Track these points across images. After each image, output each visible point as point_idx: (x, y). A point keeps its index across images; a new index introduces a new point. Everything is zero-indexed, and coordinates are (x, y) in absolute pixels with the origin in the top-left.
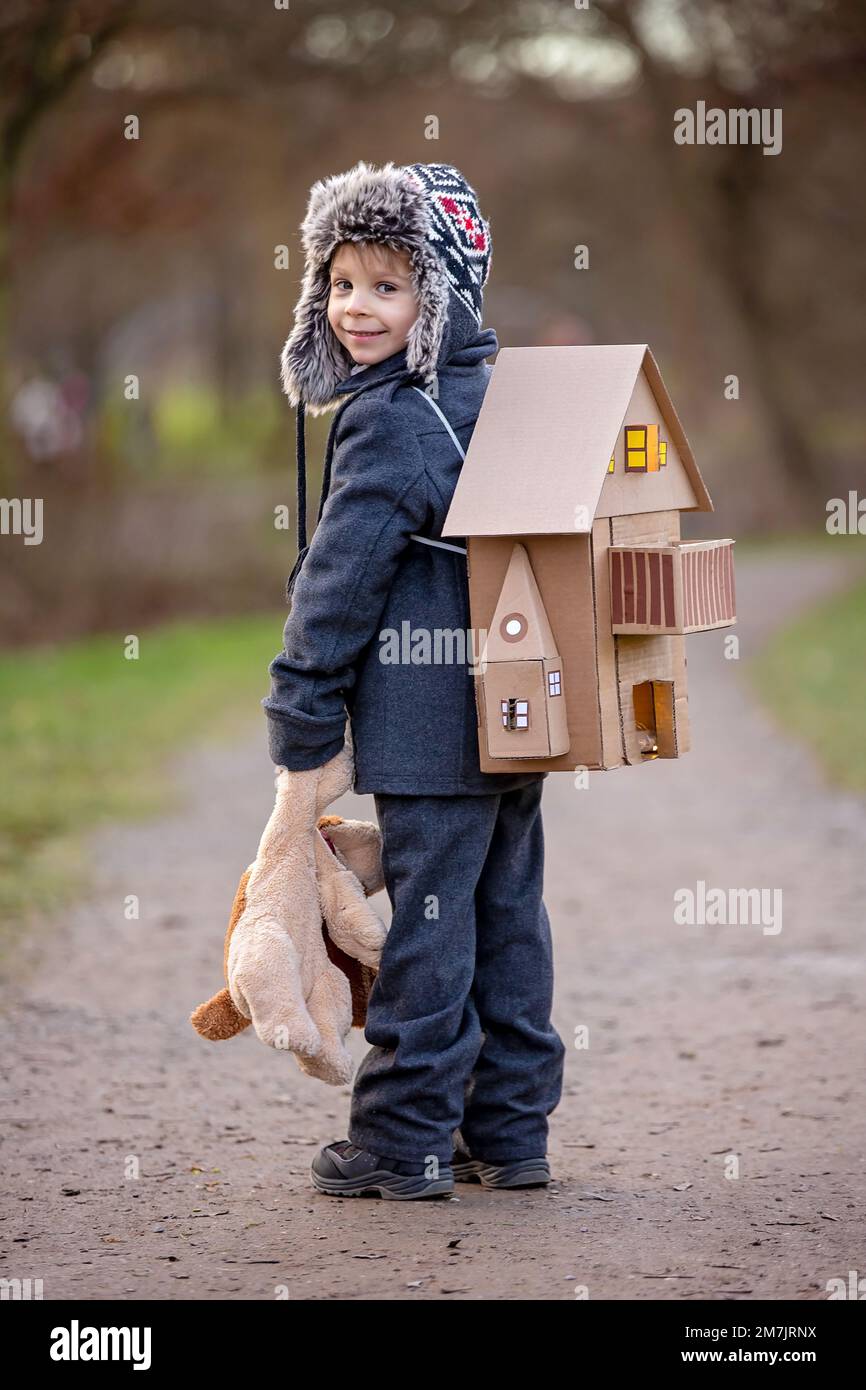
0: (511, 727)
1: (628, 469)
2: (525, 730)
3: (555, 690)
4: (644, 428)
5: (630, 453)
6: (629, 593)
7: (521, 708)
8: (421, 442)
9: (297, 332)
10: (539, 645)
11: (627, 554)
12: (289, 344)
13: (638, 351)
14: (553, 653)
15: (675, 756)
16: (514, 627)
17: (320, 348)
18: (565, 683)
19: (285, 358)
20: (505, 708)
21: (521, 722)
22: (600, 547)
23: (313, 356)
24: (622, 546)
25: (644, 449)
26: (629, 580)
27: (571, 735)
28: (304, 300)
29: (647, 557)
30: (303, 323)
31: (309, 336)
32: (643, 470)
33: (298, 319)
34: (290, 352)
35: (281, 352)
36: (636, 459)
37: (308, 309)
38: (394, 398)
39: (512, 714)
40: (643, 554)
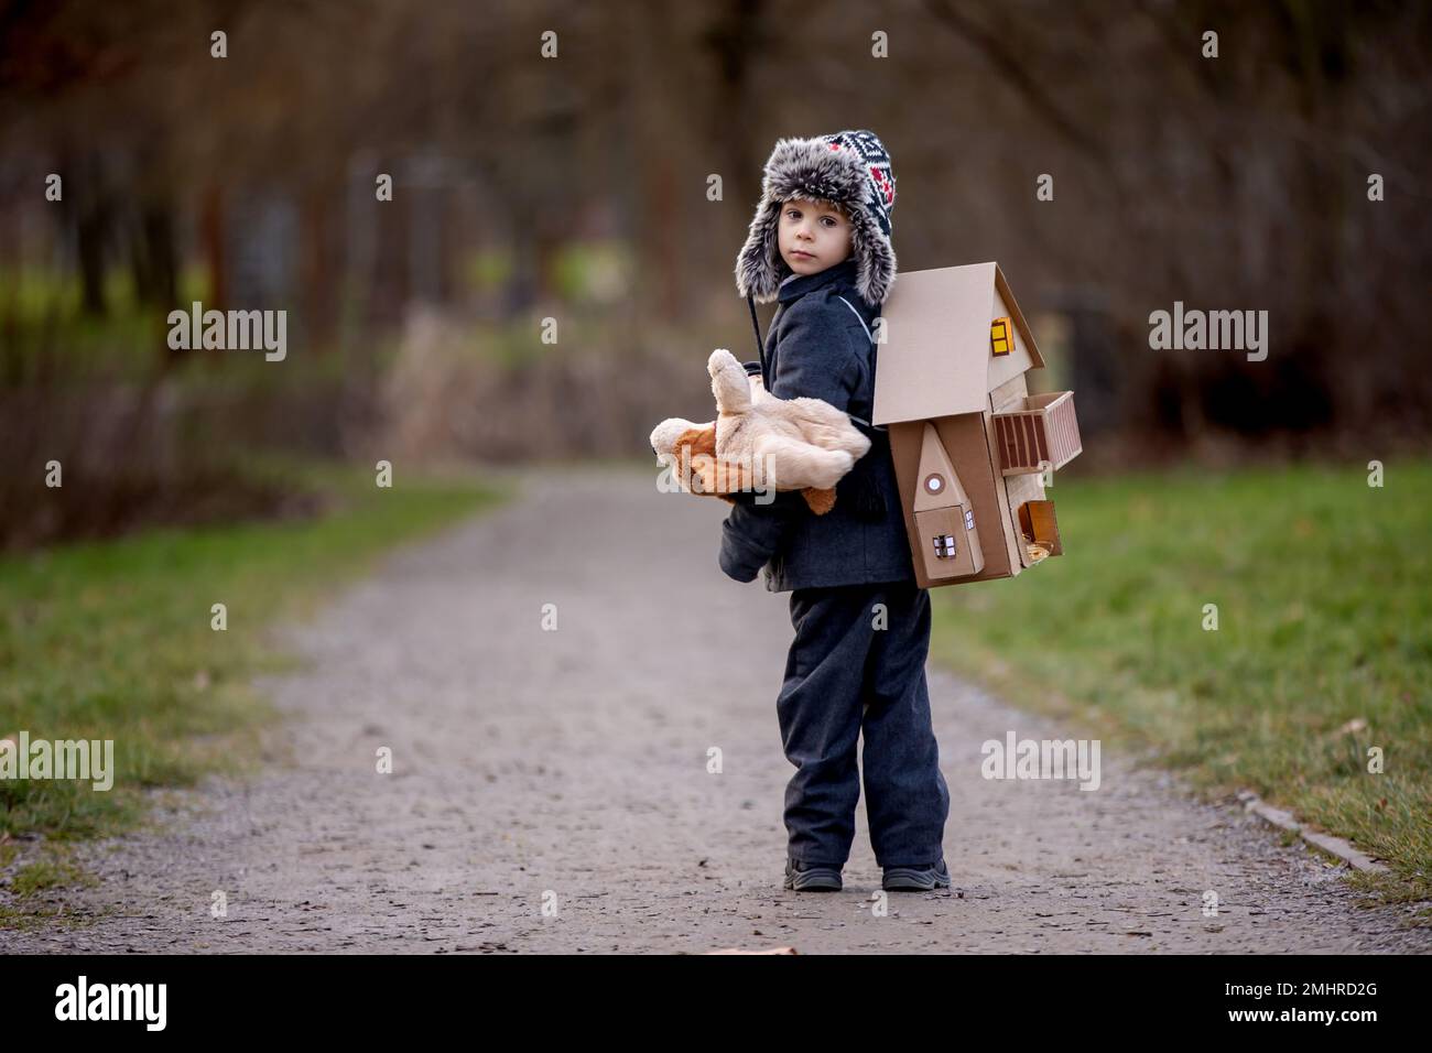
0: (943, 556)
1: (995, 354)
2: (953, 557)
3: (971, 525)
4: (1003, 323)
5: (995, 343)
6: (1012, 446)
7: (949, 542)
8: (849, 332)
9: (751, 241)
10: (956, 495)
11: (1007, 418)
12: (744, 250)
13: (990, 268)
14: (965, 499)
15: (1061, 554)
16: (935, 484)
17: (768, 256)
18: (976, 518)
19: (740, 257)
20: (937, 543)
21: (951, 552)
22: (987, 417)
23: (762, 261)
24: (1002, 412)
25: (1005, 338)
26: (1011, 436)
27: (984, 555)
28: (756, 221)
29: (1022, 419)
30: (756, 236)
31: (760, 246)
32: (1007, 353)
33: (752, 232)
34: (745, 256)
35: (738, 254)
36: (1001, 346)
37: (761, 227)
38: (828, 300)
39: (943, 545)
40: (1019, 417)
